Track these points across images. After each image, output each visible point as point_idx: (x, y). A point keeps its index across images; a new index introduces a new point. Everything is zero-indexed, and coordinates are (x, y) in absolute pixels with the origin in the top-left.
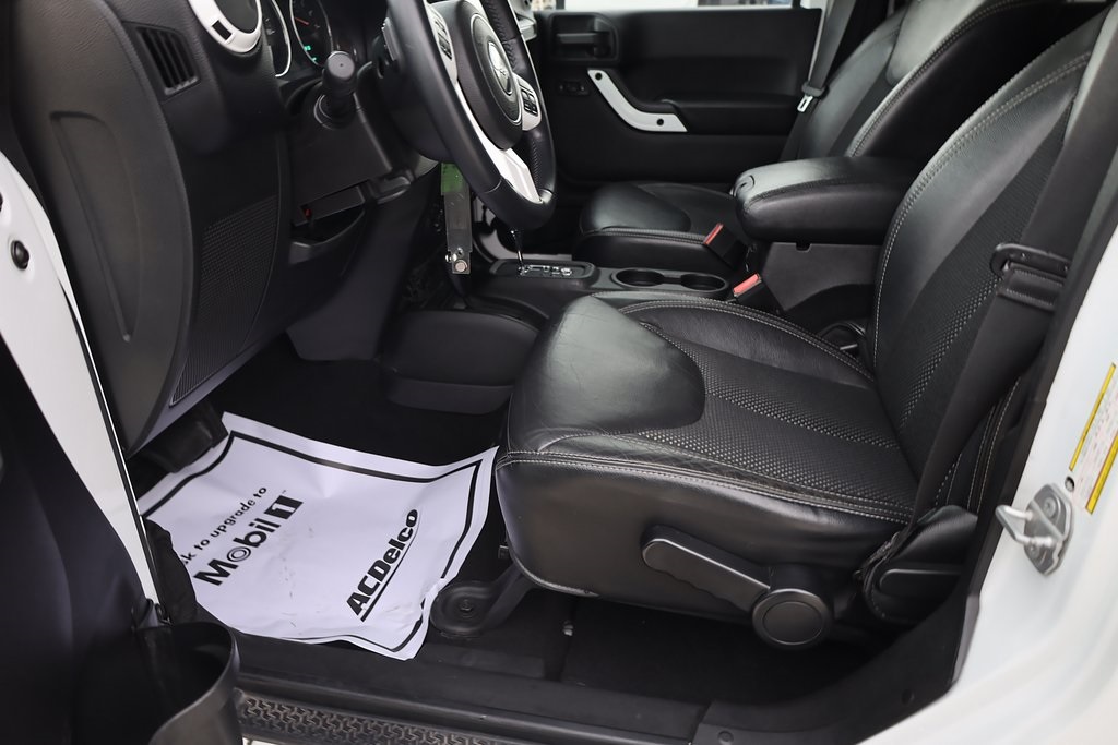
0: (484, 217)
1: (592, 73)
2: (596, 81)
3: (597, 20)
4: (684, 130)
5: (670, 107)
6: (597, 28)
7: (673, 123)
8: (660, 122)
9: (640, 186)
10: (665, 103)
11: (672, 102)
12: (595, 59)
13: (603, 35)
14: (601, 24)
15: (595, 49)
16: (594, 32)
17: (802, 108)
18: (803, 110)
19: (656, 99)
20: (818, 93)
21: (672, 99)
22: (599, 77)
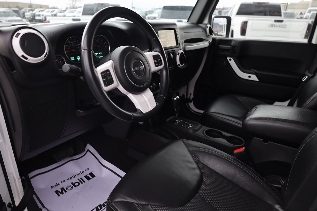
0: (190, 97)
1: (228, 58)
2: (229, 61)
3: (233, 42)
4: (258, 80)
5: (254, 72)
6: (232, 44)
7: (254, 78)
8: (250, 77)
9: (237, 97)
10: (252, 71)
11: (255, 71)
12: (230, 54)
13: (234, 47)
14: (234, 43)
15: (230, 51)
16: (231, 45)
17: (304, 79)
18: (304, 80)
19: (250, 69)
20: (310, 75)
21: (255, 70)
22: (230, 60)
